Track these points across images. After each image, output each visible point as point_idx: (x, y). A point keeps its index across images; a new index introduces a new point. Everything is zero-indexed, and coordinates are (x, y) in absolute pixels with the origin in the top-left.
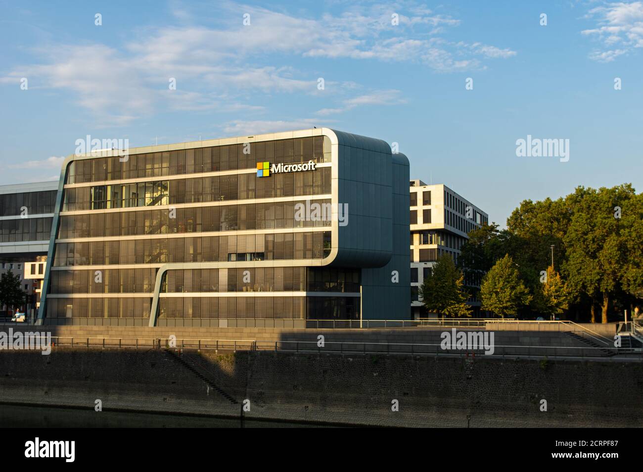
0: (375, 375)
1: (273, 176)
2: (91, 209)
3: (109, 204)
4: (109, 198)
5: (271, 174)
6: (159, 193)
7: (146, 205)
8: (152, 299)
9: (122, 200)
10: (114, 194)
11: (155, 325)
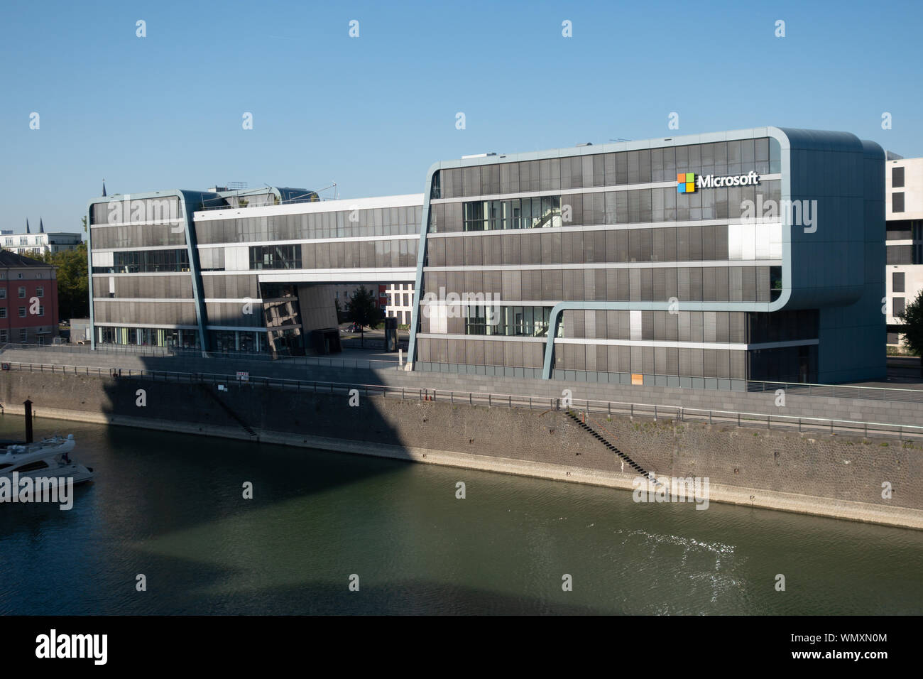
0: (847, 462)
1: (700, 191)
2: (464, 230)
3: (486, 224)
4: (486, 217)
5: (696, 190)
6: (549, 211)
7: (533, 226)
8: (545, 344)
9: (502, 220)
10: (492, 211)
11: (550, 377)
